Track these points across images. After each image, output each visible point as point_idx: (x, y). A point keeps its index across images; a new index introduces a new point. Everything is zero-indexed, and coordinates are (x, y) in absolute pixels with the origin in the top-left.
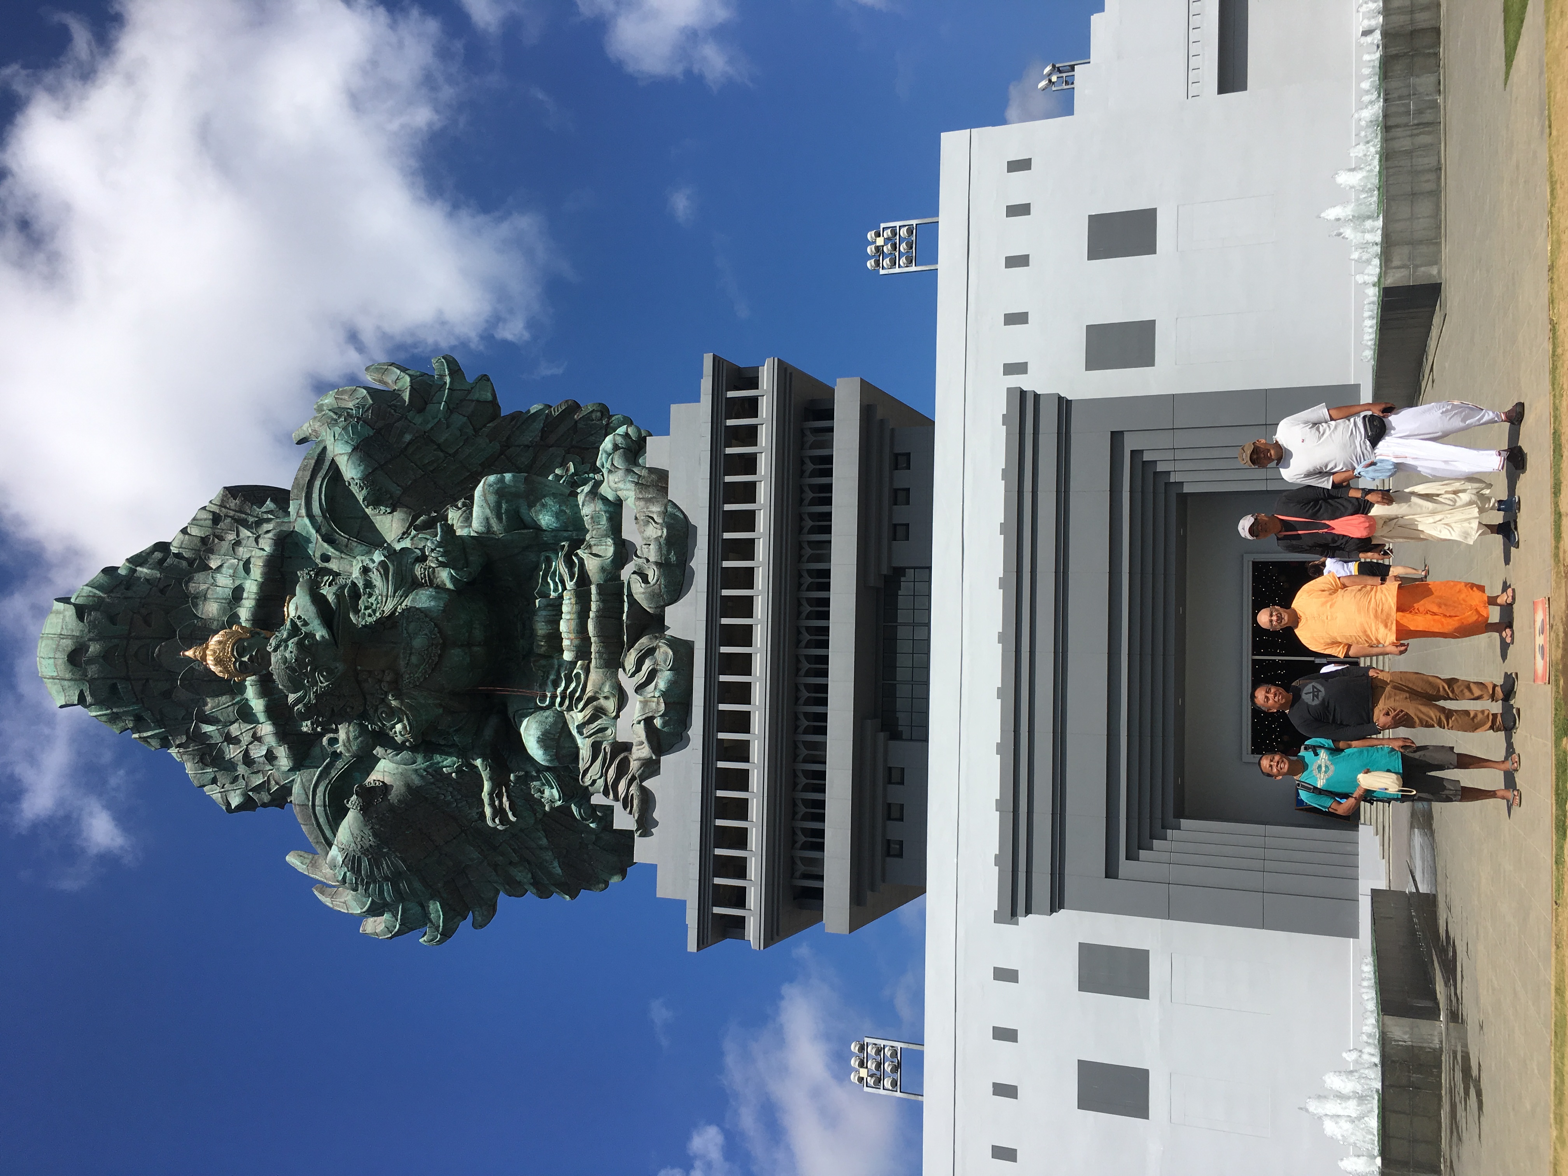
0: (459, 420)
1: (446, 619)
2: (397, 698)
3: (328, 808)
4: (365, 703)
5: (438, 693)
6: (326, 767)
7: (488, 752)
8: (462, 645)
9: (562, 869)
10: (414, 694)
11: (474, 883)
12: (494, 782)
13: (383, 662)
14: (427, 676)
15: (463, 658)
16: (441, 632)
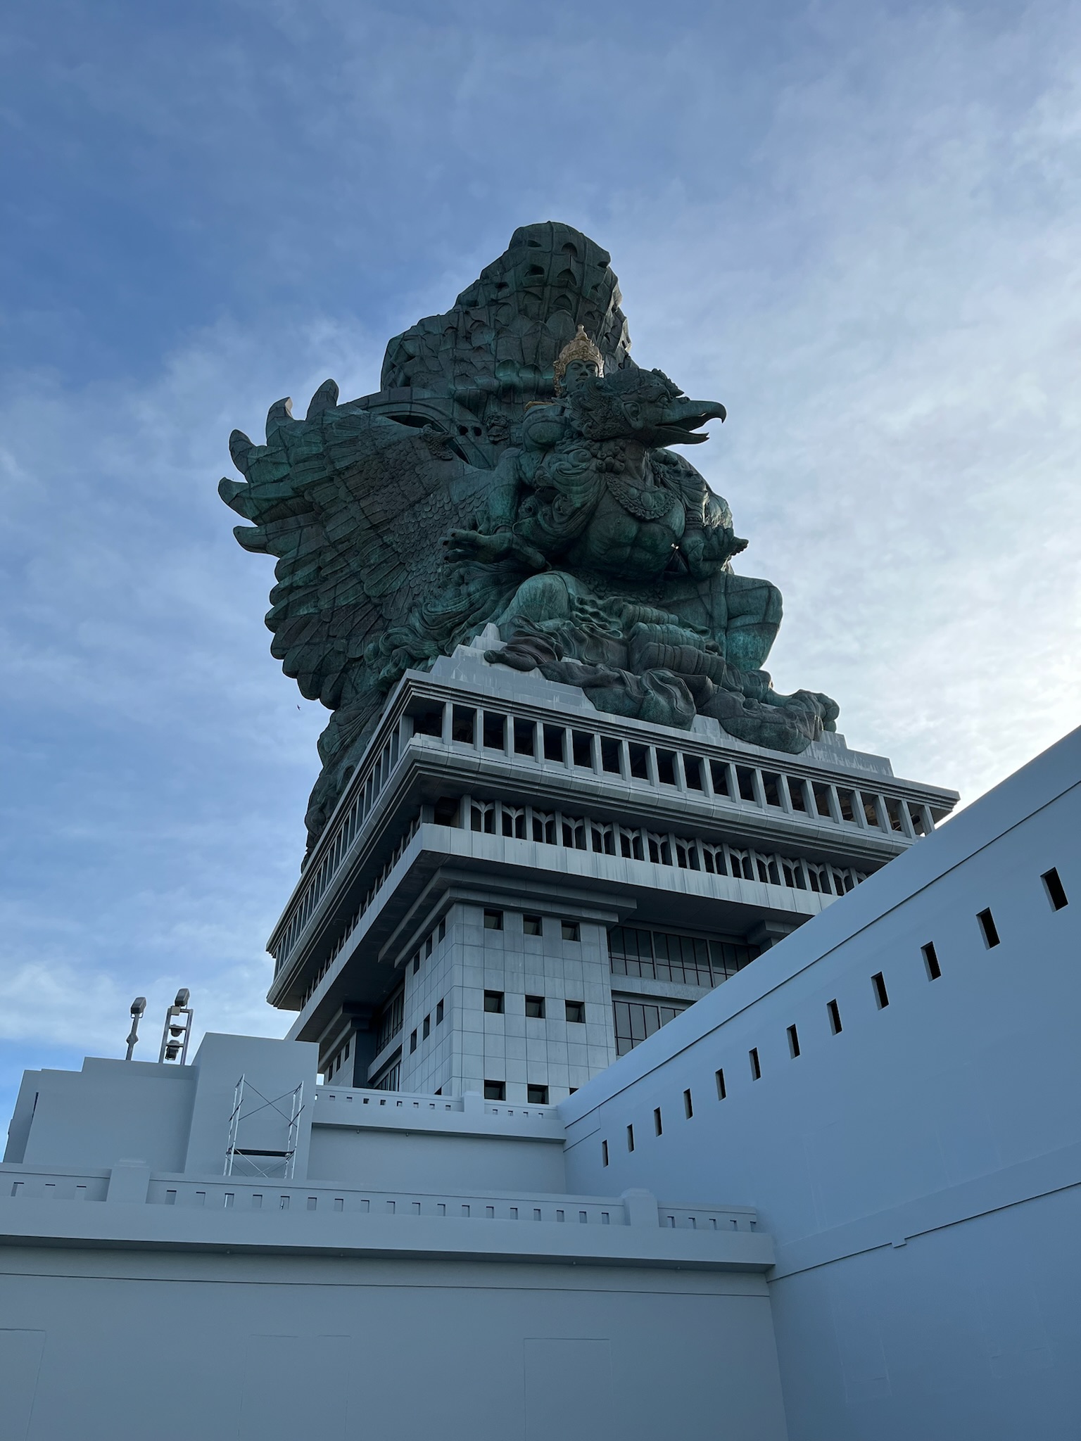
1: (663, 528)
2: (597, 468)
3: (408, 414)
4: (593, 440)
5: (596, 506)
6: (452, 421)
7: (514, 546)
8: (636, 537)
9: (305, 615)
10: (600, 486)
11: (300, 531)
12: (484, 546)
13: (631, 464)
14: (617, 498)
15: (626, 536)
16: (653, 521)
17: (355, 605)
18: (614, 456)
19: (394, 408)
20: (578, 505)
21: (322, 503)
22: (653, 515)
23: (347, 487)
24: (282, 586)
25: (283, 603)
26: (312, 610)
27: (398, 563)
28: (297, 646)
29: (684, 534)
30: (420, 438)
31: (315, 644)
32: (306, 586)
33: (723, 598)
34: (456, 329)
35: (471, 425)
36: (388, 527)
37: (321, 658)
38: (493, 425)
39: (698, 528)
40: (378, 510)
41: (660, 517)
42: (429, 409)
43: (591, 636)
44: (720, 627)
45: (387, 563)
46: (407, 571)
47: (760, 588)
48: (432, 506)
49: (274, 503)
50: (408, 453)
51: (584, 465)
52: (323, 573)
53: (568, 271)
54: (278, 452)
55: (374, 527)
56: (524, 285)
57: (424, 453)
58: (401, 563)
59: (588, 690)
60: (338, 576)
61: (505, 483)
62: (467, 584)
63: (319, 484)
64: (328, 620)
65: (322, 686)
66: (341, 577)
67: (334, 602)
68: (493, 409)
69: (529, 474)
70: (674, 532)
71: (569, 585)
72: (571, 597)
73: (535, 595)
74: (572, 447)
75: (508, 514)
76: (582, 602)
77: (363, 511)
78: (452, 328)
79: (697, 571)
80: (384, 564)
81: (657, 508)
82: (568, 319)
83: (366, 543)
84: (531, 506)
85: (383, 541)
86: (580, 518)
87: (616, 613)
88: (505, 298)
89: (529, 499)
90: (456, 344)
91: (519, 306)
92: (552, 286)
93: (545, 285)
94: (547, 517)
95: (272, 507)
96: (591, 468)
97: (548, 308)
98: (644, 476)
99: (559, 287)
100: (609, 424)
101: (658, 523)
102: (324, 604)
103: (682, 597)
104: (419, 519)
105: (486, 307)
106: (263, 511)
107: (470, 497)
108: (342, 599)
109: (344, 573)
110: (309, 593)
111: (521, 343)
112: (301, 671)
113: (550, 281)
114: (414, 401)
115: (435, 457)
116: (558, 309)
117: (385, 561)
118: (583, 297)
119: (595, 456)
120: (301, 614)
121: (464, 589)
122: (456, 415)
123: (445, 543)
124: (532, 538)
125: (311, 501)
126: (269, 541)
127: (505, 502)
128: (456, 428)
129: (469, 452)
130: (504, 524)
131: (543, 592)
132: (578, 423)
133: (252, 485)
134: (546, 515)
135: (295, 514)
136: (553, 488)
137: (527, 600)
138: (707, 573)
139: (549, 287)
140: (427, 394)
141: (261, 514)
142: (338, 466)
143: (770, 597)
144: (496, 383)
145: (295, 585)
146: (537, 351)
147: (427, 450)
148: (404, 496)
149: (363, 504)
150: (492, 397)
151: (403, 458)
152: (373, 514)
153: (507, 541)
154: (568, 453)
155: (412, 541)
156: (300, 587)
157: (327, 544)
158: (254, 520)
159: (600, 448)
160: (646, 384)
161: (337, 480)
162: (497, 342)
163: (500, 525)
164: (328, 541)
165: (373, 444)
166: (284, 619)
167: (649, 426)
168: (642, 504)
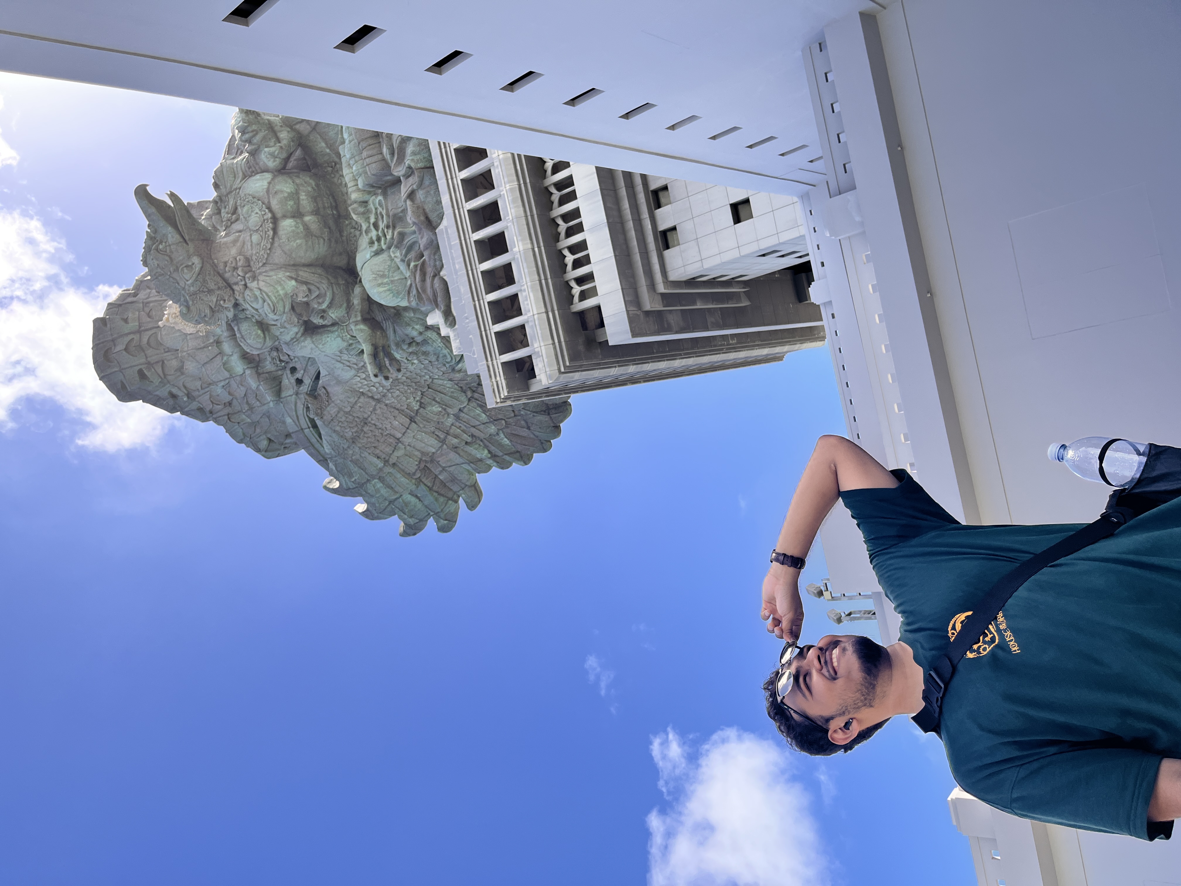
1: (271, 196)
2: (254, 280)
3: (311, 429)
4: (234, 293)
5: (286, 266)
6: (297, 394)
7: (359, 318)
8: (293, 217)
9: (508, 439)
10: (266, 272)
11: (447, 468)
12: (372, 345)
13: (234, 251)
14: (268, 252)
15: (296, 227)
16: (269, 208)
18: (235, 269)
19: (314, 440)
20: (293, 283)
21: (417, 463)
22: (265, 211)
23: (393, 452)
24: (495, 464)
25: (507, 458)
26: (502, 436)
27: (430, 390)
28: (534, 435)
29: (266, 170)
30: (322, 418)
31: (527, 423)
32: (486, 447)
34: (228, 414)
35: (291, 378)
36: (406, 410)
37: (535, 414)
38: (280, 361)
39: (255, 160)
40: (397, 423)
41: (263, 203)
42: (299, 415)
43: (394, 227)
45: (435, 398)
46: (432, 380)
48: (369, 387)
49: (435, 494)
50: (340, 422)
51: (260, 294)
52: (469, 439)
53: (126, 349)
54: (397, 507)
55: (412, 420)
56: (160, 380)
57: (332, 410)
58: (429, 388)
59: (434, 224)
60: (465, 428)
61: (313, 346)
62: (413, 338)
63: (403, 471)
64: (503, 422)
65: (556, 404)
66: (465, 426)
67: (487, 423)
68: (269, 366)
69: (295, 329)
70: (269, 183)
71: (364, 258)
72: (373, 254)
73: (385, 291)
74: (250, 308)
75: (337, 333)
76: (372, 243)
77: (404, 433)
78: (229, 419)
79: (292, 144)
80: (437, 399)
81: (257, 211)
82: (163, 333)
83: (428, 420)
84: (319, 317)
85: (419, 409)
86: (304, 274)
87: (366, 207)
88: (180, 389)
89: (315, 321)
90: (239, 412)
91: (179, 376)
92: (147, 358)
93: (149, 363)
94: (320, 301)
95: (439, 494)
96: (258, 287)
97: (165, 352)
98: (237, 234)
99: (144, 351)
100: (212, 286)
101: (269, 202)
102: (492, 429)
103: (323, 145)
104: (385, 391)
105: (197, 400)
107: (343, 364)
108: (481, 419)
109: (460, 425)
110: (490, 443)
111: (206, 363)
112: (552, 425)
114: (300, 427)
115: (330, 401)
116: (161, 344)
117: (434, 400)
119: (246, 285)
120: (508, 442)
121: (419, 339)
122: (291, 392)
123: (387, 378)
124: (345, 305)
125: (418, 471)
126: (466, 485)
127: (328, 339)
128: (301, 388)
129: (312, 372)
130: (347, 334)
131: (379, 285)
132: (227, 313)
133: (432, 513)
134: (319, 303)
135: (436, 477)
136: (293, 308)
137: (393, 296)
139: (149, 359)
140: (289, 420)
141: (451, 499)
142: (381, 465)
144: (248, 372)
145: (489, 455)
146: (204, 347)
147: (328, 409)
148: (374, 409)
149: (399, 435)
150: (260, 371)
151: (346, 424)
152: (402, 425)
153: (359, 326)
154: (257, 310)
155: (406, 388)
156: (489, 451)
157: (445, 446)
158: (456, 502)
159: (236, 284)
160: (159, 270)
161: (392, 461)
162: (218, 382)
163: (349, 336)
164: (442, 446)
165: (348, 447)
166: (518, 452)
167: (192, 250)
168: (261, 226)
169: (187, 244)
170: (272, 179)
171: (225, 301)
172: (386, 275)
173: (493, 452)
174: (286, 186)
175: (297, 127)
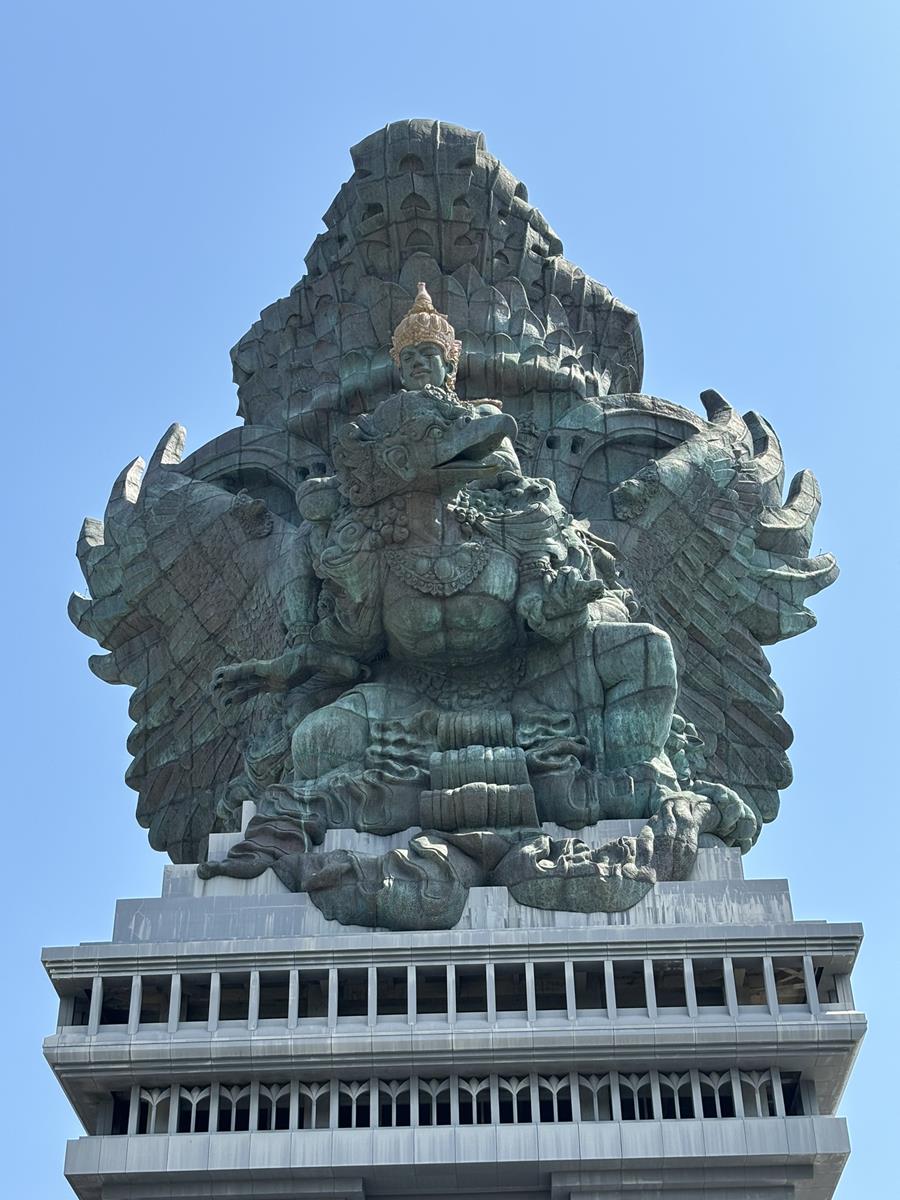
0: (749, 593)
1: (477, 597)
3: (237, 468)
4: (364, 507)
6: (289, 463)
9: (164, 765)
11: (146, 654)
13: (416, 524)
14: (402, 579)
15: (429, 623)
16: (460, 593)
17: (214, 741)
18: (393, 523)
19: (223, 464)
20: (358, 600)
21: (158, 616)
23: (177, 591)
24: (138, 730)
25: (141, 755)
26: (172, 758)
28: (161, 808)
31: (180, 802)
32: (163, 726)
33: (589, 665)
34: (299, 318)
35: (311, 462)
36: (226, 634)
37: (188, 819)
40: (212, 615)
42: (261, 454)
44: (591, 706)
47: (635, 639)
48: (257, 602)
49: (115, 622)
50: (223, 537)
51: (354, 547)
52: (179, 703)
53: (414, 194)
54: (110, 553)
55: (213, 637)
56: (363, 233)
57: (238, 535)
59: (313, 894)
60: (192, 705)
63: (151, 592)
64: (188, 768)
66: (194, 707)
67: (192, 742)
70: (496, 597)
71: (371, 705)
77: (198, 618)
78: (295, 315)
81: (459, 576)
88: (346, 256)
91: (364, 263)
92: (396, 223)
93: (388, 225)
95: (114, 628)
96: (363, 548)
97: (401, 253)
99: (407, 221)
100: (377, 482)
101: (469, 594)
102: (183, 747)
105: (329, 274)
106: (107, 634)
108: (199, 736)
109: (197, 701)
110: (166, 734)
111: (370, 319)
112: (169, 841)
113: (393, 218)
114: (243, 448)
116: (414, 251)
118: (445, 221)
119: (369, 528)
120: (162, 763)
122: (293, 454)
125: (148, 613)
126: (121, 672)
127: (300, 601)
128: (294, 473)
130: (298, 633)
133: (96, 602)
135: (138, 634)
138: (564, 634)
139: (394, 226)
142: (164, 565)
143: (647, 651)
144: (338, 392)
145: (150, 728)
148: (231, 593)
149: (196, 609)
150: (332, 414)
152: (208, 620)
153: (296, 660)
156: (157, 728)
157: (174, 667)
158: (105, 644)
161: (165, 582)
162: (341, 326)
163: (294, 635)
164: (174, 663)
165: (190, 532)
166: (146, 773)
167: (424, 472)
168: (437, 578)
169: (434, 468)
170: (502, 601)
171: (358, 492)
172: (327, 749)
173: (154, 735)
174: (487, 619)
175: (570, 646)
